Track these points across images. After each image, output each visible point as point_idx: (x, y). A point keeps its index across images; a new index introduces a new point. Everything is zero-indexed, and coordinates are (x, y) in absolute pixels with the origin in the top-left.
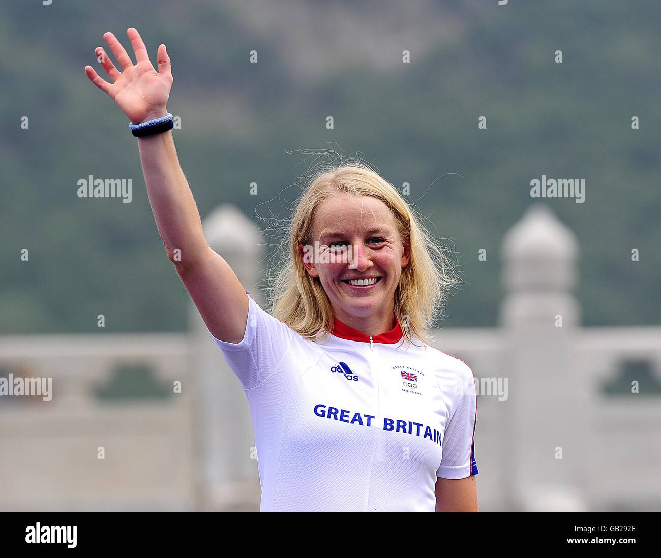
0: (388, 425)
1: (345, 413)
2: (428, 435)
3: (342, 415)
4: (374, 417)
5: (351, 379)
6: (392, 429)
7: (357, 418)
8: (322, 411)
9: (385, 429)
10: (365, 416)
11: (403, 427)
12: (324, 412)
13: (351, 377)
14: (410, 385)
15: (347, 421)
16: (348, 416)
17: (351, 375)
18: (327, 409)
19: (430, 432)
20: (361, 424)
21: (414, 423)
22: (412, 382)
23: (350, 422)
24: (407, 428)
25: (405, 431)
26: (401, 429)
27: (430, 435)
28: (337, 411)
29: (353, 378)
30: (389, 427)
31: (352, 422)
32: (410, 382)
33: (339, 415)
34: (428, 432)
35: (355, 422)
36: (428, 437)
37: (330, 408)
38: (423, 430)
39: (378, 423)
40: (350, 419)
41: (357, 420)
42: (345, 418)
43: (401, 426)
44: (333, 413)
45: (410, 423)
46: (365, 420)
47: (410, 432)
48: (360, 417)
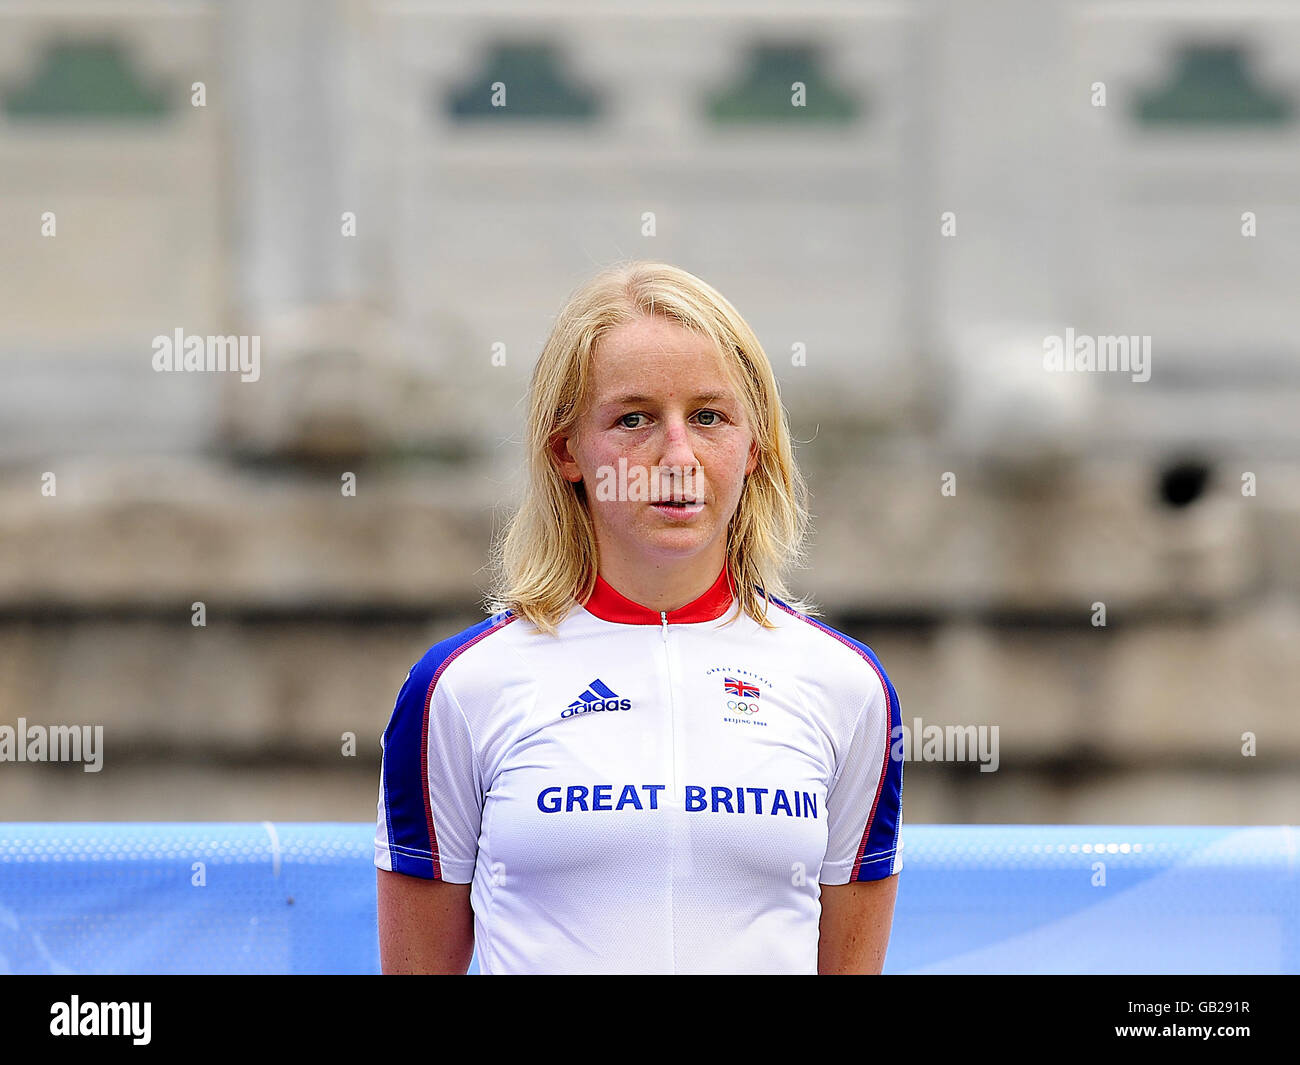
0: (694, 799)
1: (603, 792)
2: (782, 807)
3: (597, 798)
4: (662, 787)
5: (616, 708)
6: (703, 806)
7: (629, 797)
8: (553, 800)
9: (689, 808)
10: (644, 787)
11: (726, 801)
12: (557, 801)
13: (616, 702)
14: (742, 707)
15: (610, 808)
16: (609, 797)
17: (615, 699)
18: (563, 795)
19: (785, 800)
20: (639, 806)
21: (749, 790)
22: (748, 700)
23: (614, 807)
24: (734, 801)
25: (730, 809)
26: (721, 806)
27: (786, 806)
28: (585, 791)
29: (620, 706)
30: (696, 804)
31: (620, 807)
32: (743, 699)
33: (589, 800)
34: (781, 802)
35: (626, 805)
36: (782, 812)
37: (571, 790)
38: (768, 801)
39: (672, 799)
40: (614, 802)
41: (629, 801)
42: (603, 803)
43: (721, 798)
44: (577, 799)
45: (740, 791)
46: (644, 797)
47: (741, 810)
48: (634, 793)
